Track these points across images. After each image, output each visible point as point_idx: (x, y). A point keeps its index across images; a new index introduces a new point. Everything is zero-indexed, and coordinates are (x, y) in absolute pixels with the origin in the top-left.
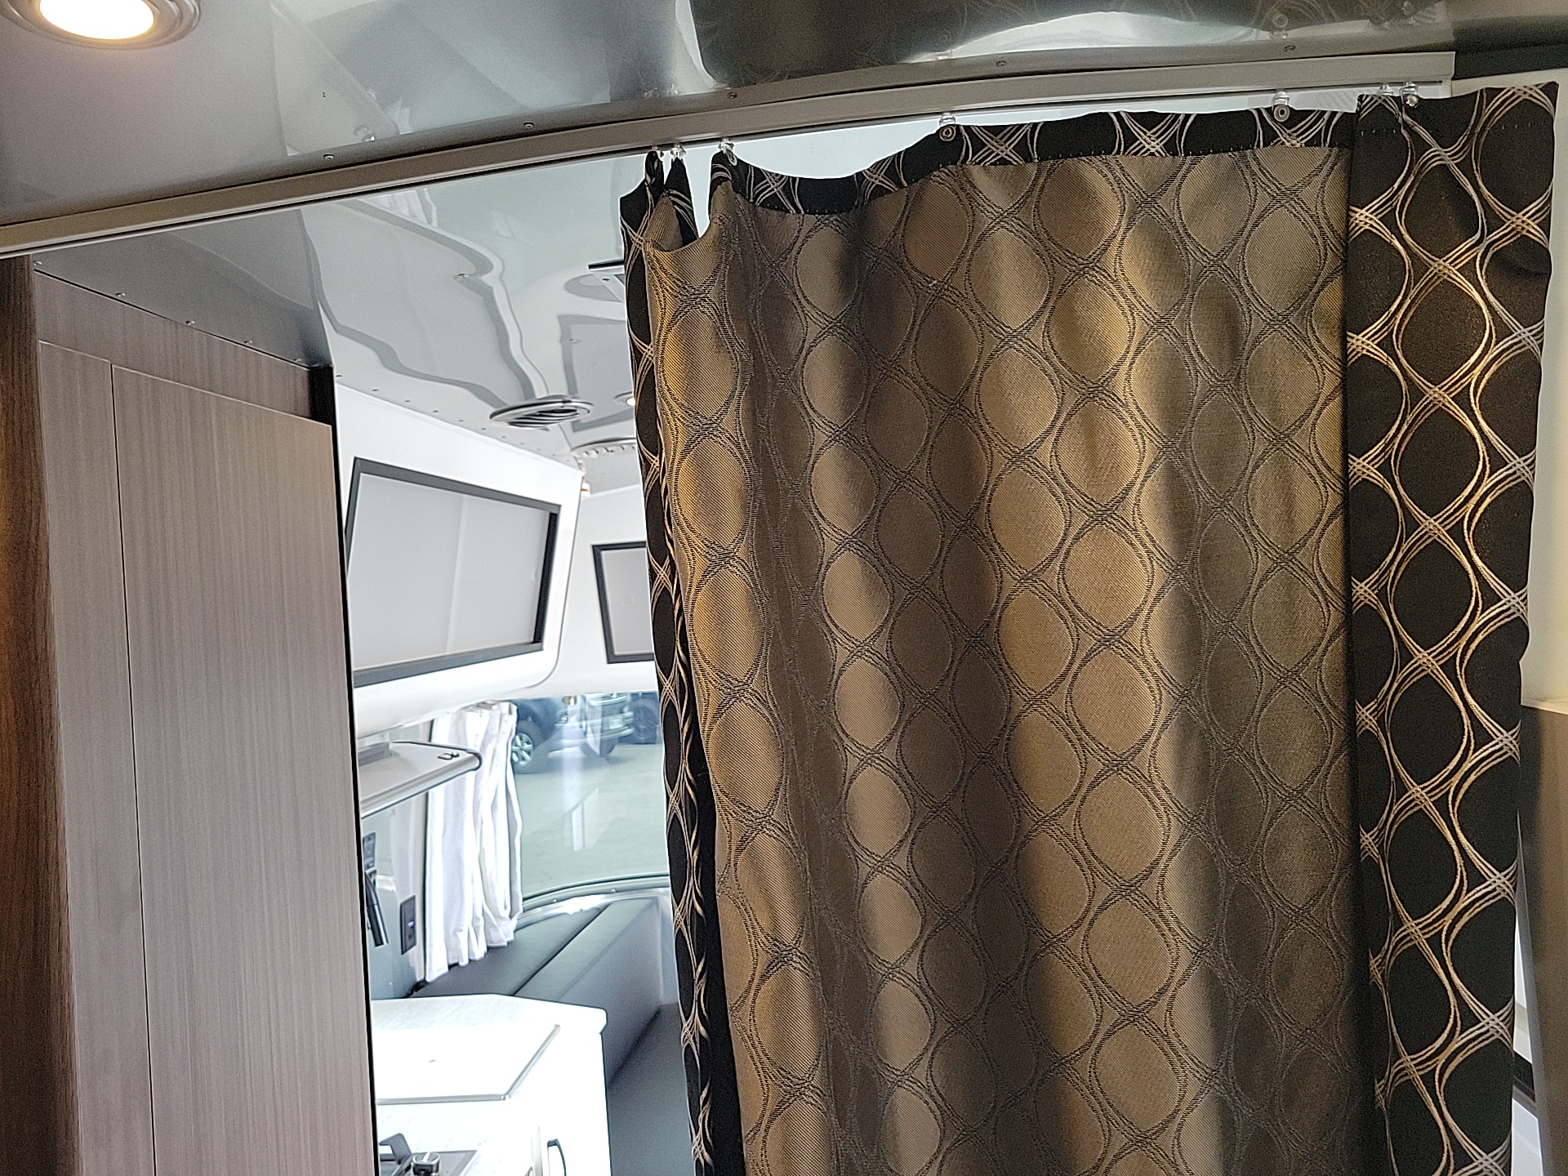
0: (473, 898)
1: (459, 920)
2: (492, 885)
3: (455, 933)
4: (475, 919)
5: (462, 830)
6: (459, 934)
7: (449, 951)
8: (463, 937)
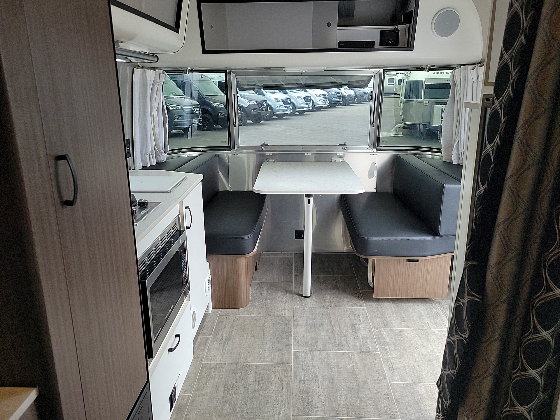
0: (151, 144)
1: (146, 150)
2: (158, 140)
3: (144, 155)
4: (152, 151)
5: (146, 116)
6: (147, 156)
7: (143, 162)
8: (148, 157)
